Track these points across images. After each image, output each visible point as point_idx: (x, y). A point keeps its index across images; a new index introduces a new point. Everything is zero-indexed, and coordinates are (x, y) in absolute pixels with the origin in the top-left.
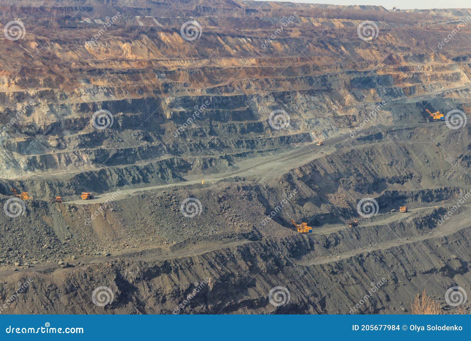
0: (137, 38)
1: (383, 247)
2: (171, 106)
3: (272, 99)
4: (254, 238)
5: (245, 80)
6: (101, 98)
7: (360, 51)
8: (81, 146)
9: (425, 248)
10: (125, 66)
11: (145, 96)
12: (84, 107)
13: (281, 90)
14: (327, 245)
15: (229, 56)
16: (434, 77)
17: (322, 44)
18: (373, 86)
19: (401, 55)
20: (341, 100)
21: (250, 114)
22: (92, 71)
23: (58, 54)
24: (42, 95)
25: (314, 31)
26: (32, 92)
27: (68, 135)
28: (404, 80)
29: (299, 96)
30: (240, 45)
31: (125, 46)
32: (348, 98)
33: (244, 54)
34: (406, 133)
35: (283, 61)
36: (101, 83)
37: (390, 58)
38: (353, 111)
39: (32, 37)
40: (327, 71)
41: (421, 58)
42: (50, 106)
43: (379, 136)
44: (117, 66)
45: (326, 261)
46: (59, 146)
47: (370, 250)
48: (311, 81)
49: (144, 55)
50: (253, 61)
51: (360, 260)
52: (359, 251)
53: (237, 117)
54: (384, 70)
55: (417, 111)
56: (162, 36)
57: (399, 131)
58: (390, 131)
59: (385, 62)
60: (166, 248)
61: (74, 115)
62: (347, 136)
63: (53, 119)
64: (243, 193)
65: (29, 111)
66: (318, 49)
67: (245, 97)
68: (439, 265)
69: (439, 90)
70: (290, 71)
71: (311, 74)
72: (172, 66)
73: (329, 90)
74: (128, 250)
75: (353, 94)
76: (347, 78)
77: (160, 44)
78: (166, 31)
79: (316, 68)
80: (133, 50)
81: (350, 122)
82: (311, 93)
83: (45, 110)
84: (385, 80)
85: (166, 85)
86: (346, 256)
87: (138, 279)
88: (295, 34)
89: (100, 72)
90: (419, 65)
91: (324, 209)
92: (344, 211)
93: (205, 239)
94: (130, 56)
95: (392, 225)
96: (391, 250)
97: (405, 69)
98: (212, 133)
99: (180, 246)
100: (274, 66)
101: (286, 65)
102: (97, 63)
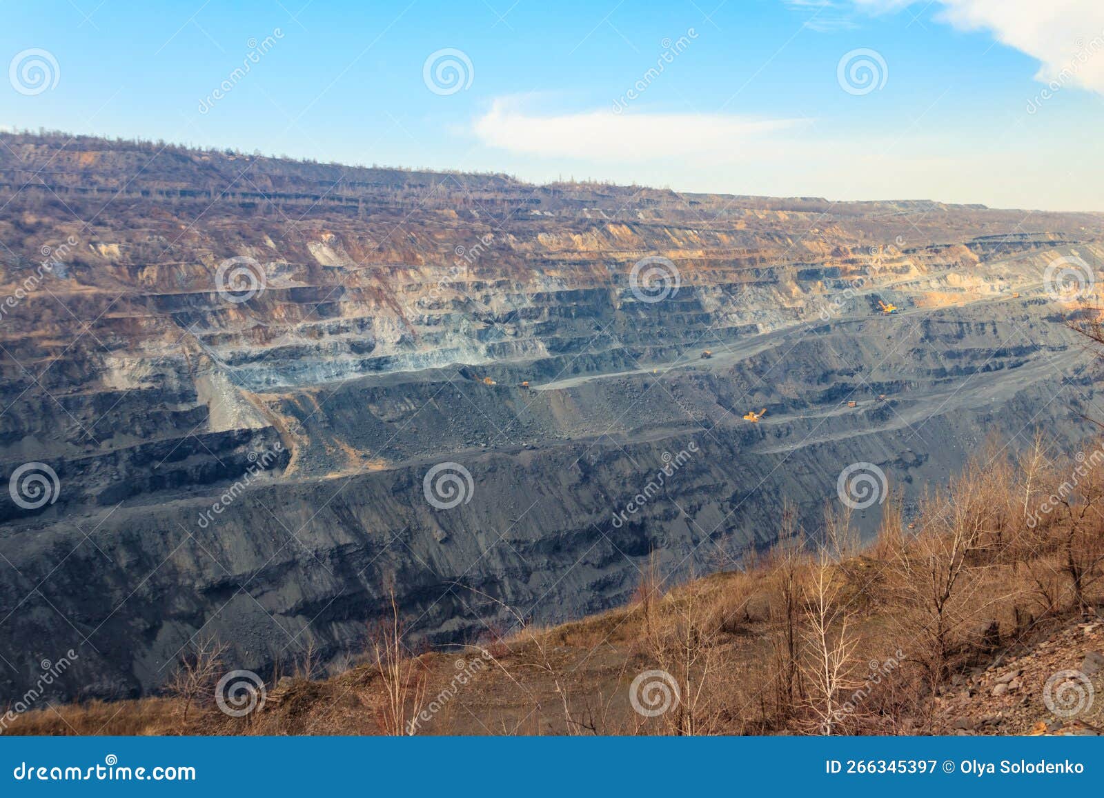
0: (588, 230)
1: (836, 438)
2: (622, 296)
3: (719, 291)
4: (707, 427)
5: (693, 271)
6: (554, 288)
7: (806, 243)
8: (537, 334)
9: (877, 439)
10: (576, 257)
11: (596, 286)
12: (539, 297)
13: (728, 281)
14: (779, 435)
15: (676, 248)
16: (883, 270)
17: (768, 236)
18: (819, 278)
19: (848, 247)
20: (788, 292)
21: (698, 305)
22: (545, 262)
23: (513, 246)
24: (499, 285)
25: (758, 222)
26: (490, 282)
27: (524, 323)
28: (852, 272)
29: (746, 288)
30: (687, 237)
31: (577, 238)
32: (796, 290)
33: (691, 246)
34: (855, 326)
35: (728, 253)
36: (553, 273)
37: (838, 250)
38: (800, 304)
39: (488, 228)
40: (774, 263)
41: (867, 250)
42: (508, 295)
43: (827, 328)
44: (568, 257)
45: (779, 450)
46: (515, 334)
47: (823, 441)
48: (757, 272)
49: (593, 246)
50: (700, 253)
51: (813, 449)
52: (812, 441)
53: (685, 307)
54: (831, 262)
55: (866, 304)
56: (611, 228)
57: (848, 323)
58: (838, 323)
59: (832, 254)
60: (623, 432)
61: (528, 304)
62: (797, 327)
63: (510, 308)
64: (696, 382)
65: (487, 300)
66: (764, 242)
67: (693, 289)
68: (893, 457)
69: (887, 283)
70: (736, 263)
71: (758, 266)
72: (621, 257)
73: (775, 282)
74: (587, 434)
75: (801, 286)
76: (794, 270)
77: (609, 235)
78: (614, 223)
79: (763, 260)
80: (584, 241)
81: (797, 313)
82: (758, 284)
83: (503, 300)
84: (832, 273)
85: (616, 276)
86: (799, 446)
87: (599, 463)
88: (740, 226)
89: (554, 263)
90: (867, 257)
91: (775, 400)
92: (795, 401)
93: (661, 425)
94: (582, 248)
95: (844, 417)
96: (844, 441)
97: (852, 262)
98: (660, 323)
99: (638, 431)
100: (722, 258)
101: (732, 258)
102: (549, 254)
